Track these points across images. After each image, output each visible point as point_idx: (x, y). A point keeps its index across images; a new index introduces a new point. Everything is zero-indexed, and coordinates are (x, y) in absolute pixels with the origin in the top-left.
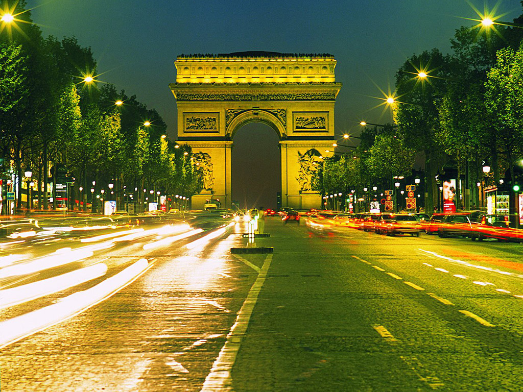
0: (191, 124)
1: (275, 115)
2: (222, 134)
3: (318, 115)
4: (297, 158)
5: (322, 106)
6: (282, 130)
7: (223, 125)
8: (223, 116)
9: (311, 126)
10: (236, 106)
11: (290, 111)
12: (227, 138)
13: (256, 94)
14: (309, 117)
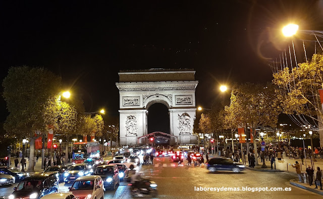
0: (126, 102)
1: (167, 97)
2: (141, 107)
3: (187, 97)
4: (178, 117)
5: (189, 92)
6: (170, 105)
7: (141, 103)
8: (141, 98)
9: (184, 102)
10: (148, 93)
11: (174, 95)
12: (144, 108)
13: (157, 87)
14: (183, 97)
